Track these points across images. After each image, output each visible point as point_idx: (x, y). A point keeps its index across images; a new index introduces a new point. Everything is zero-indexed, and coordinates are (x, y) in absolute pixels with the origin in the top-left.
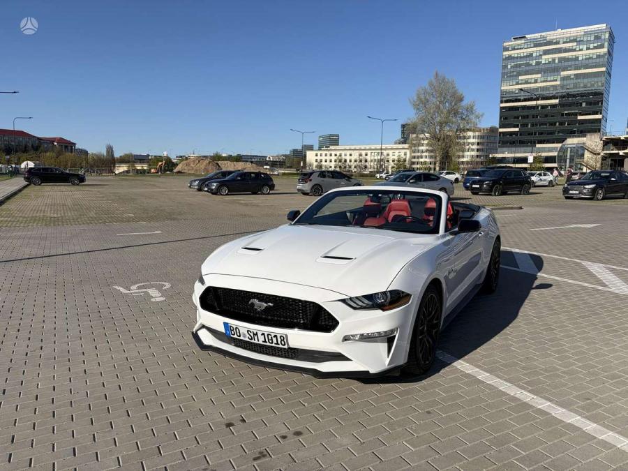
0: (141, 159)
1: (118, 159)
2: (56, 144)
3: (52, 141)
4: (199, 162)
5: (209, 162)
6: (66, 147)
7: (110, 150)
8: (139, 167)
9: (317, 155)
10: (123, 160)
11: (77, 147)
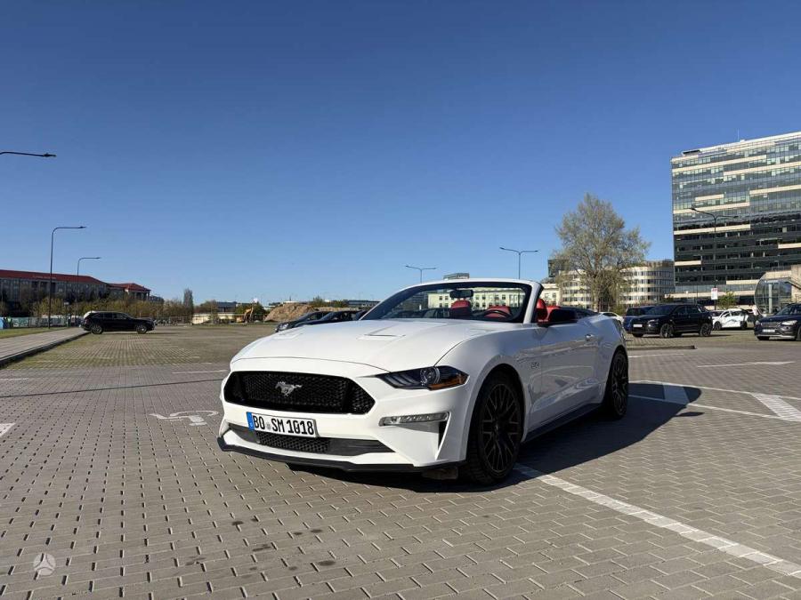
0: (226, 307)
1: (197, 307)
2: (127, 291)
3: (122, 287)
4: (296, 308)
5: (308, 308)
6: (139, 294)
7: (189, 296)
8: (222, 316)
9: (441, 299)
10: (203, 309)
11: (151, 294)
